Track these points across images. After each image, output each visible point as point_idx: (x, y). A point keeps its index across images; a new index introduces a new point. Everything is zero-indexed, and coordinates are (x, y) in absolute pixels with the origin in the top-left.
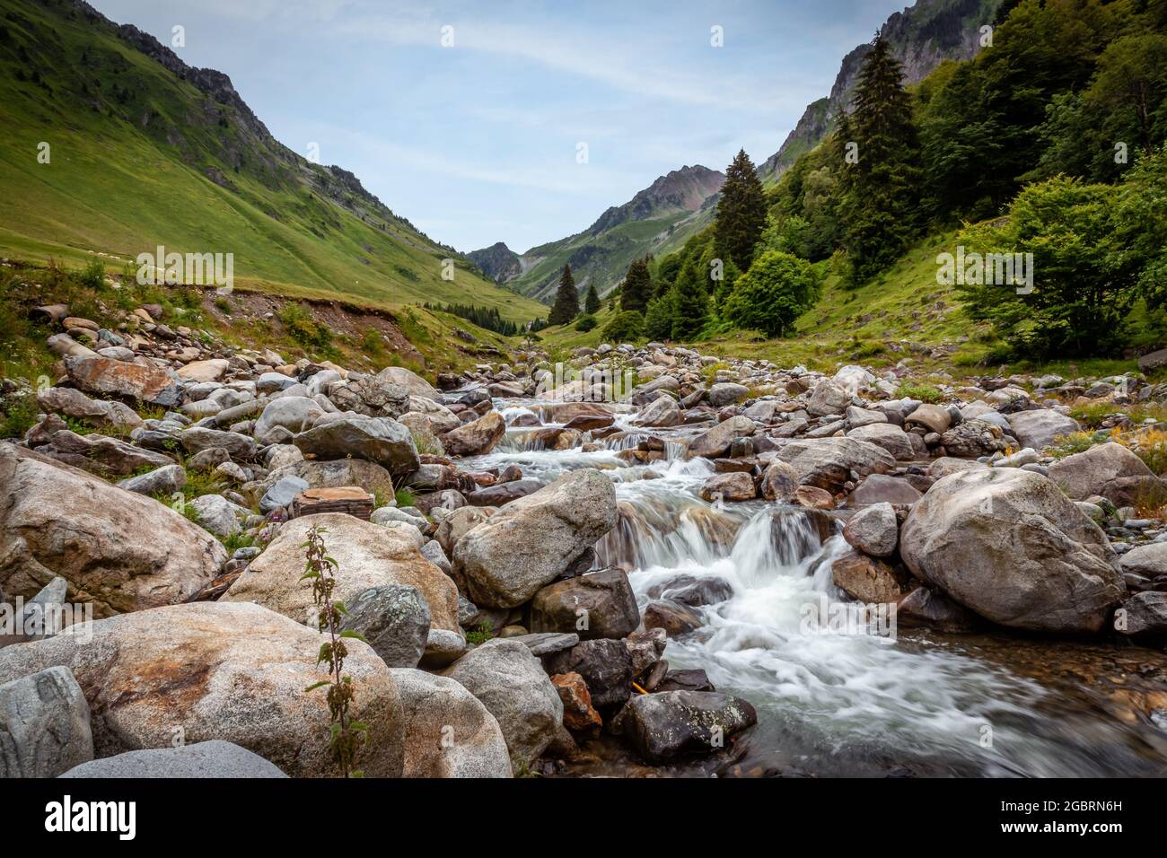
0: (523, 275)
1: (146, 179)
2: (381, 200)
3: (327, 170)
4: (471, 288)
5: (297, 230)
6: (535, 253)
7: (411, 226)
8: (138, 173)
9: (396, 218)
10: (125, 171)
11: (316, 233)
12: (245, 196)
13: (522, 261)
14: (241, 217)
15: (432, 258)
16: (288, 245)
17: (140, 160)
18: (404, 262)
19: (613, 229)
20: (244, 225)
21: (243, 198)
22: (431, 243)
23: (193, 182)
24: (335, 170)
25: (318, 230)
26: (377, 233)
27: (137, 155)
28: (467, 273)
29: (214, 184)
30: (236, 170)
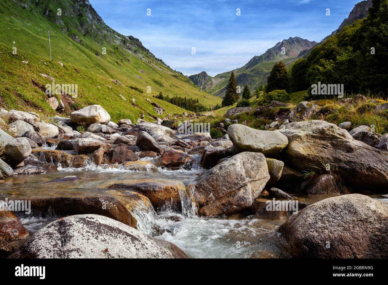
0: (214, 86)
1: (43, 38)
2: (150, 51)
3: (127, 38)
4: (187, 90)
5: (109, 62)
6: (220, 76)
7: (163, 63)
8: (39, 35)
9: (156, 59)
10: (33, 34)
11: (117, 63)
12: (87, 47)
13: (213, 80)
14: (83, 55)
15: (171, 76)
16: (103, 69)
17: (42, 30)
18: (157, 78)
19: (256, 66)
20: (84, 59)
21: (86, 48)
22: (171, 70)
23: (64, 40)
24: (131, 38)
25: (119, 62)
26: (147, 65)
27: (41, 27)
28: (187, 84)
29: (73, 41)
30: (84, 35)
